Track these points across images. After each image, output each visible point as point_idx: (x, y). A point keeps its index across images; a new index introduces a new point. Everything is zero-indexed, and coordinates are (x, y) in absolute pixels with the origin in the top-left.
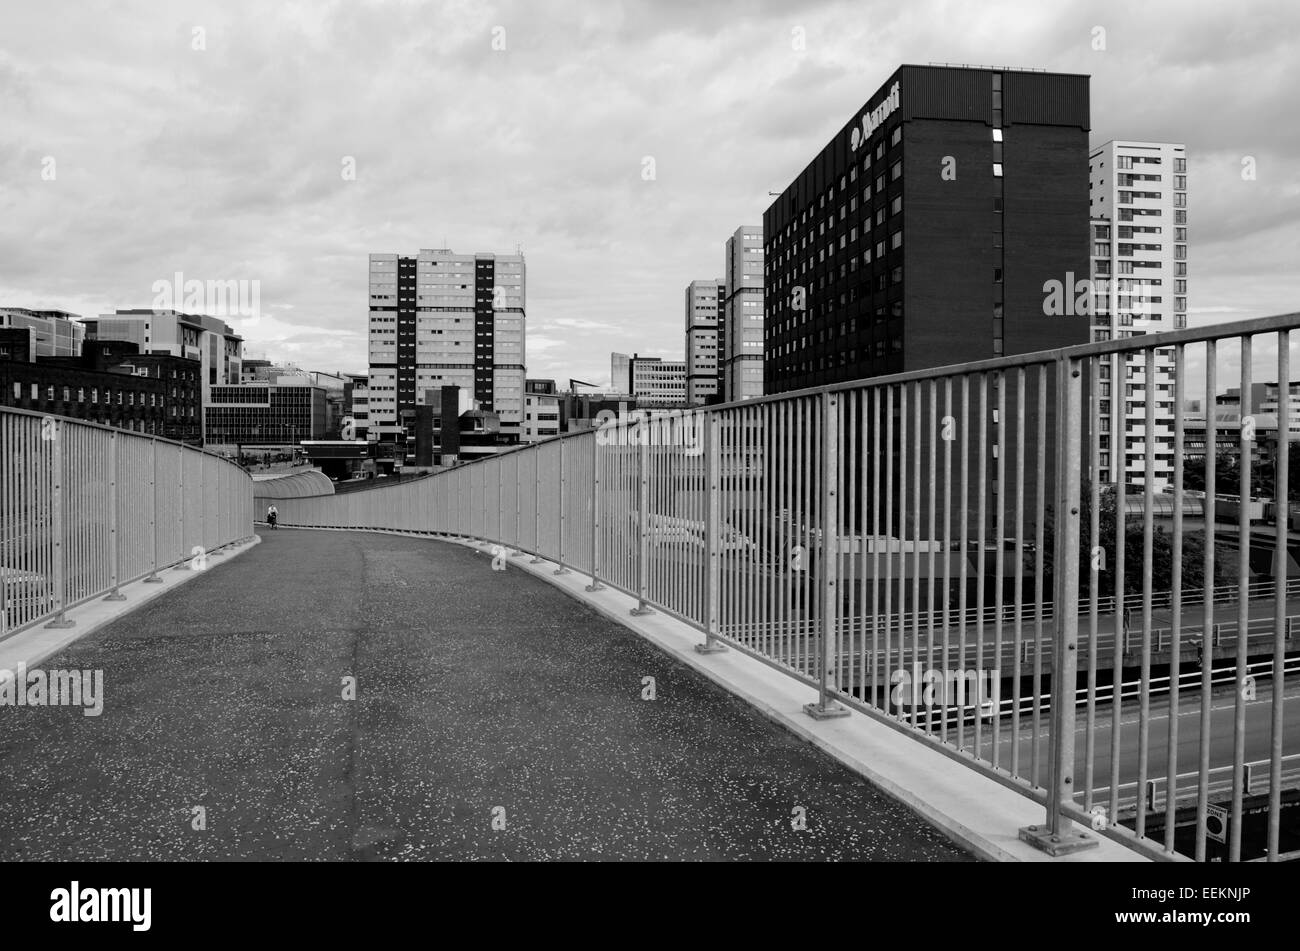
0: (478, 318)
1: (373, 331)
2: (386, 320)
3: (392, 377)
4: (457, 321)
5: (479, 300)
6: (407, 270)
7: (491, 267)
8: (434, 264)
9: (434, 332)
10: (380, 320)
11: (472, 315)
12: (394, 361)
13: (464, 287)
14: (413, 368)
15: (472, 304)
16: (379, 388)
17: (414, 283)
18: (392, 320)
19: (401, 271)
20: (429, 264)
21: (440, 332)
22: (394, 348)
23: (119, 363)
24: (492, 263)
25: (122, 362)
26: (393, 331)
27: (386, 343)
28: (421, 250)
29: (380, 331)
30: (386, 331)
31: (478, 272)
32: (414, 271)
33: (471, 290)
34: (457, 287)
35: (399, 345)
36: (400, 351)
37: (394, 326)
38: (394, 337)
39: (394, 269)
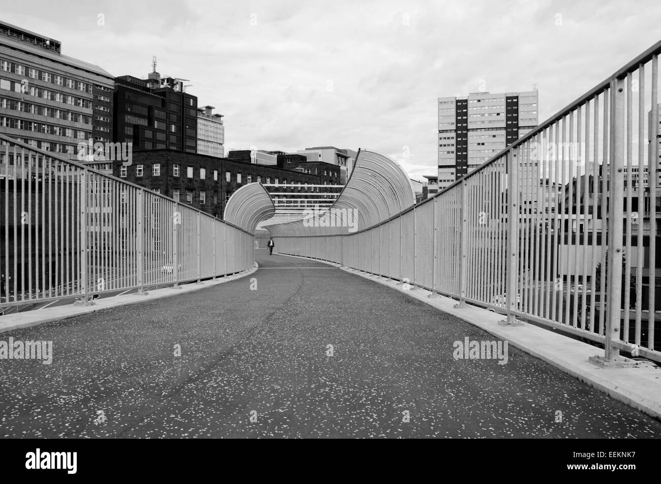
0: (507, 134)
1: (441, 146)
2: (448, 138)
3: (452, 173)
4: (494, 136)
5: (508, 123)
6: (462, 107)
7: (516, 100)
8: (479, 101)
9: (479, 144)
10: (445, 138)
11: (504, 132)
12: (454, 164)
13: (498, 114)
14: (465, 167)
15: (504, 125)
16: (445, 181)
17: (466, 114)
18: (453, 138)
19: (458, 107)
20: (476, 101)
21: (483, 144)
22: (454, 156)
23: (295, 168)
24: (517, 97)
25: (297, 167)
26: (453, 145)
27: (448, 152)
28: (470, 94)
29: (445, 145)
30: (448, 145)
31: (508, 104)
32: (466, 107)
33: (503, 116)
34: (493, 115)
35: (457, 154)
36: (457, 157)
37: (454, 142)
38: (454, 149)
39: (454, 106)
